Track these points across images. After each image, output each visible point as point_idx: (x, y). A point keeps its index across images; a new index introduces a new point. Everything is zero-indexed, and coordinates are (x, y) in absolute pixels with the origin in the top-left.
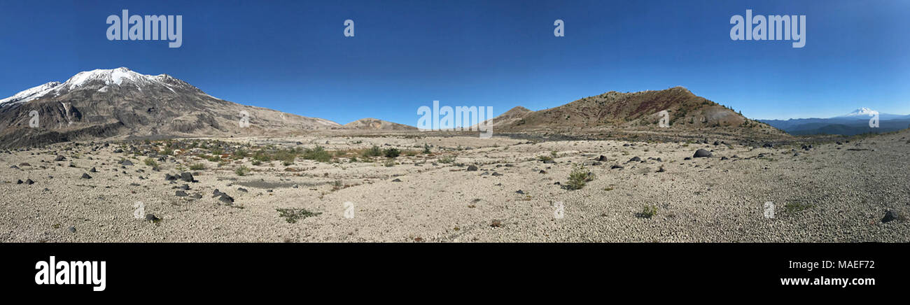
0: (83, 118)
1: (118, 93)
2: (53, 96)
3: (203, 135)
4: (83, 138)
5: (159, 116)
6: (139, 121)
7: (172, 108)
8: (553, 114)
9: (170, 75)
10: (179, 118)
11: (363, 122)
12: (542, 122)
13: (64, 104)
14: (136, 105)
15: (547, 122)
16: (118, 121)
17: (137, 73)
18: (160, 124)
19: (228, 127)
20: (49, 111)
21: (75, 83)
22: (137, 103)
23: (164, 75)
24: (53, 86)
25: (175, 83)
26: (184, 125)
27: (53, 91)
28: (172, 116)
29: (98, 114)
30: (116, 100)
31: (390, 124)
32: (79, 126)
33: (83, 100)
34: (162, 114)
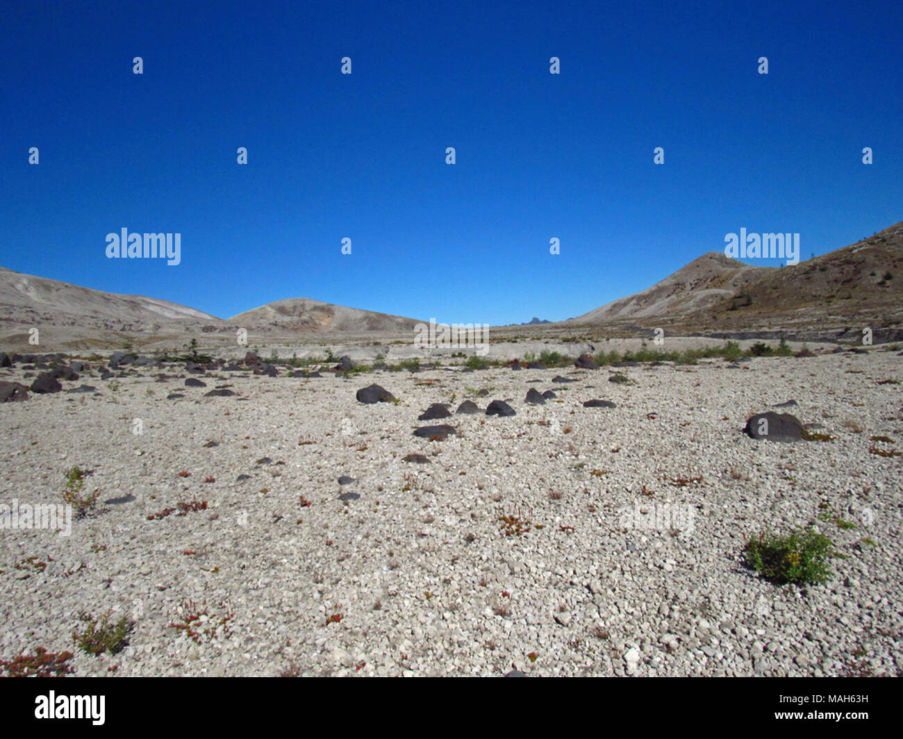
8: (834, 273)
11: (282, 310)
12: (804, 299)
15: (815, 298)
31: (360, 315)
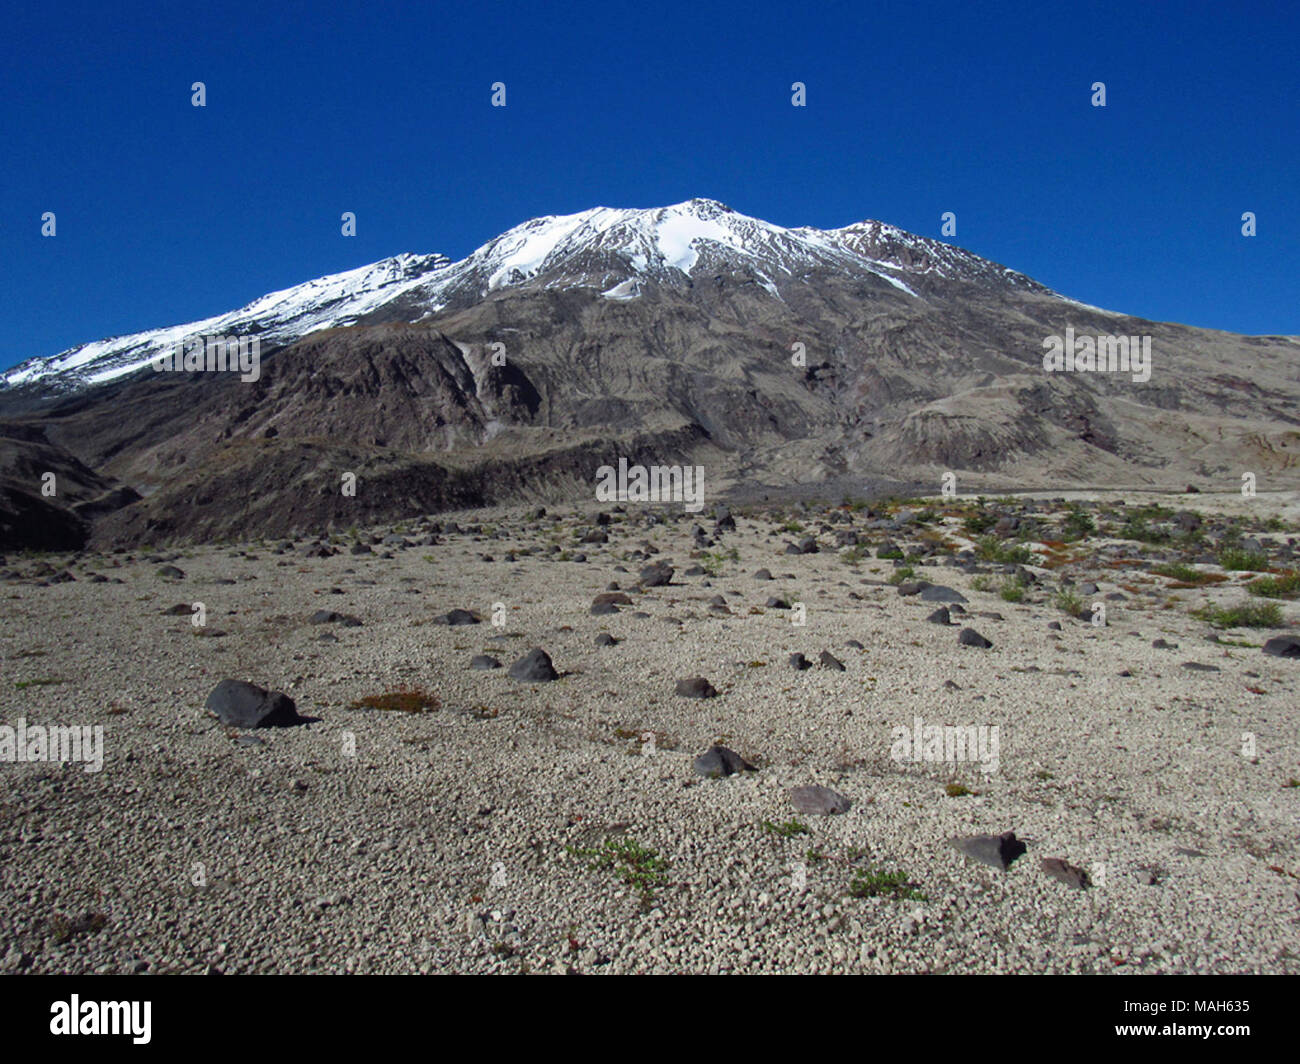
0: (544, 409)
1: (681, 304)
2: (417, 312)
3: (1044, 481)
4: (550, 490)
5: (852, 398)
6: (773, 419)
7: (906, 364)
9: (889, 221)
10: (940, 406)
13: (465, 351)
14: (758, 353)
16: (687, 422)
17: (762, 224)
18: (858, 434)
19: (1166, 446)
20: (399, 377)
21: (511, 263)
22: (760, 344)
23: (868, 227)
24: (416, 271)
25: (915, 256)
26: (961, 438)
27: (417, 291)
28: (907, 396)
29: (604, 391)
30: (675, 332)
32: (533, 442)
33: (546, 333)
34: (865, 389)
